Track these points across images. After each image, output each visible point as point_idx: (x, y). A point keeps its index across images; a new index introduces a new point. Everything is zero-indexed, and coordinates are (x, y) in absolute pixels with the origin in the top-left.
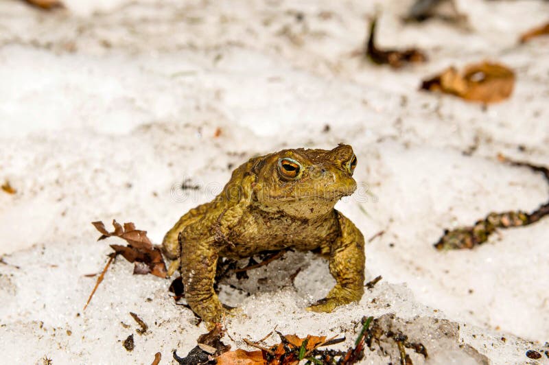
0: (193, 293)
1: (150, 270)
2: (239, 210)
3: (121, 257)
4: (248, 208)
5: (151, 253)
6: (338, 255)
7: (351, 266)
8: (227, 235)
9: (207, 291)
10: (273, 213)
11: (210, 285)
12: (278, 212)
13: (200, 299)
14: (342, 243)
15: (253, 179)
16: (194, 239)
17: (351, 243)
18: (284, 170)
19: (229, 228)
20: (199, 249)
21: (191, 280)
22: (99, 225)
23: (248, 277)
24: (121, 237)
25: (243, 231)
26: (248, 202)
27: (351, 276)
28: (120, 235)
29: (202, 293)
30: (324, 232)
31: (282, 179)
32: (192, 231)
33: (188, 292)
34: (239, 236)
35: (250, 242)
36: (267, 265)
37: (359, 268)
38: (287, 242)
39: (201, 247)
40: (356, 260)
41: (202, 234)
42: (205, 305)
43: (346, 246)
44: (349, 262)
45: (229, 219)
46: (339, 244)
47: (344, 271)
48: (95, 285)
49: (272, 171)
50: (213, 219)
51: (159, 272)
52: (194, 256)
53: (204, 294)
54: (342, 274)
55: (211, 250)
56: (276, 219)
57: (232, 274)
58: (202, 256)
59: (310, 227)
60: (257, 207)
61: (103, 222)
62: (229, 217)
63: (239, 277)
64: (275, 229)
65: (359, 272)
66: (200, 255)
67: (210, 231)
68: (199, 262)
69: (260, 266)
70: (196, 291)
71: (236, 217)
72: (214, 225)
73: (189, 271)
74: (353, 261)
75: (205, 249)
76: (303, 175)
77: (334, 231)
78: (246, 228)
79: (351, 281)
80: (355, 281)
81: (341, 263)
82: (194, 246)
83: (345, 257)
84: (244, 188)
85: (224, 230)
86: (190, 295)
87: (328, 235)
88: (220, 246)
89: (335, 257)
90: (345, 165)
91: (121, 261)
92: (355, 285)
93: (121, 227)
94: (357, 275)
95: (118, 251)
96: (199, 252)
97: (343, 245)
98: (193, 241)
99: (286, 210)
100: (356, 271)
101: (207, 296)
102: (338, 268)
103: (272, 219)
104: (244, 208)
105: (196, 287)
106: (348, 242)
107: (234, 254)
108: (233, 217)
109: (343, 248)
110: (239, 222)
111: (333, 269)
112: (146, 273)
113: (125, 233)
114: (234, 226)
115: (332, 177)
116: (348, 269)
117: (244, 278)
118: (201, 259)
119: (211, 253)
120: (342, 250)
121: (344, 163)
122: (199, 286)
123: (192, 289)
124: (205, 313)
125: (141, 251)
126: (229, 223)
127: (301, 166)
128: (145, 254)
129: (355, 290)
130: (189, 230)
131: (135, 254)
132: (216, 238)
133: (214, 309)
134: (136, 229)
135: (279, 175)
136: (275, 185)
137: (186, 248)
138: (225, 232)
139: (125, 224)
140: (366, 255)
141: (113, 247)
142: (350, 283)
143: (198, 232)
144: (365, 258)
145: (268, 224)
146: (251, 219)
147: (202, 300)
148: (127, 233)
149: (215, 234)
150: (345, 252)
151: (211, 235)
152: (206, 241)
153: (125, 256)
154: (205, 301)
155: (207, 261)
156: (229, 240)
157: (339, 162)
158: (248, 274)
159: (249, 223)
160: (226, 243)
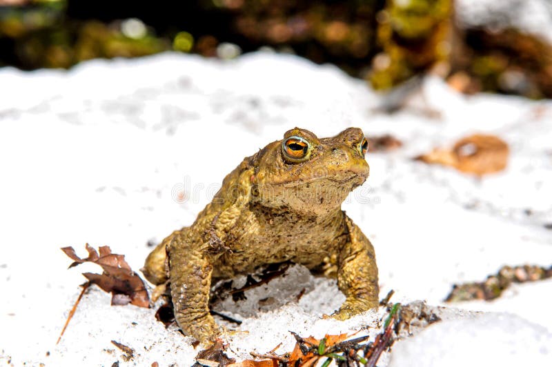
0: (186, 311)
1: (130, 300)
2: (236, 211)
3: (95, 286)
4: (246, 206)
5: (130, 279)
6: (347, 264)
7: (364, 275)
8: (223, 239)
9: (201, 308)
10: (276, 209)
11: (205, 301)
12: (283, 207)
13: (194, 317)
14: (351, 250)
15: (252, 172)
16: (185, 248)
17: (362, 251)
18: (290, 151)
19: (226, 231)
20: (191, 259)
21: (182, 296)
22: (69, 251)
23: (246, 298)
24: (97, 262)
25: (242, 232)
26: (247, 199)
27: (364, 285)
28: (95, 260)
29: (196, 310)
30: (333, 233)
31: (287, 162)
32: (182, 239)
33: (179, 312)
34: (237, 239)
35: (249, 248)
36: (267, 283)
37: (373, 278)
38: (290, 251)
39: (193, 257)
40: (369, 269)
41: (194, 242)
42: (200, 324)
43: (356, 253)
44: (361, 270)
45: (225, 220)
46: (348, 252)
47: (356, 281)
48: (65, 320)
49: (276, 156)
50: (207, 223)
51: (140, 301)
52: (186, 268)
53: (198, 312)
54: (353, 285)
55: (205, 259)
56: (279, 215)
57: (228, 295)
58: (194, 267)
59: (318, 226)
60: (258, 203)
61: (74, 247)
62: (225, 218)
63: (235, 299)
64: (278, 229)
65: (373, 282)
66: (193, 266)
67: (203, 236)
68: (192, 274)
69: (259, 284)
70: (189, 309)
71: (233, 218)
72: (208, 229)
73: (179, 286)
74: (365, 270)
75: (197, 259)
76: (312, 155)
77: (343, 234)
78: (245, 229)
79: (364, 291)
80: (370, 291)
81: (351, 273)
82: (185, 256)
83: (356, 266)
84: (241, 184)
85: (219, 234)
86: (181, 315)
87: (337, 238)
88: (215, 254)
89: (344, 268)
90: (356, 147)
91: (96, 290)
92: (370, 296)
93: (95, 251)
94: (370, 285)
95: (92, 281)
96: (191, 262)
97: (353, 253)
98: (184, 251)
99: (291, 204)
100: (370, 280)
101: (202, 314)
102: (348, 279)
103: (275, 215)
104: (242, 206)
105: (188, 304)
106: (358, 250)
107: (229, 268)
108: (230, 218)
109: (354, 256)
110: (237, 223)
111: (343, 282)
112: (127, 304)
113: (100, 258)
114: (231, 229)
115: (344, 155)
116: (360, 279)
117: (242, 299)
118: (194, 271)
119: (205, 262)
120: (352, 259)
121: (354, 145)
122: (193, 302)
123: (185, 307)
124: (201, 333)
125: (118, 278)
126: (225, 226)
127: (308, 144)
128: (124, 282)
129: (370, 301)
130: (179, 239)
131: (112, 283)
132: (211, 243)
133: (210, 328)
134: (113, 252)
135: (283, 159)
136: (279, 170)
137: (177, 259)
138: (221, 236)
139: (100, 248)
140: (378, 266)
141: (86, 275)
142: (363, 293)
143: (189, 240)
144: (377, 269)
145: (271, 222)
146: (251, 216)
147: (196, 319)
148: (103, 258)
149: (209, 239)
150: (355, 261)
151: (205, 242)
152: (199, 249)
153: (99, 285)
154: (199, 320)
155: (201, 272)
156: (225, 245)
157: (350, 143)
158: (246, 295)
159: (249, 222)
160: (222, 250)
